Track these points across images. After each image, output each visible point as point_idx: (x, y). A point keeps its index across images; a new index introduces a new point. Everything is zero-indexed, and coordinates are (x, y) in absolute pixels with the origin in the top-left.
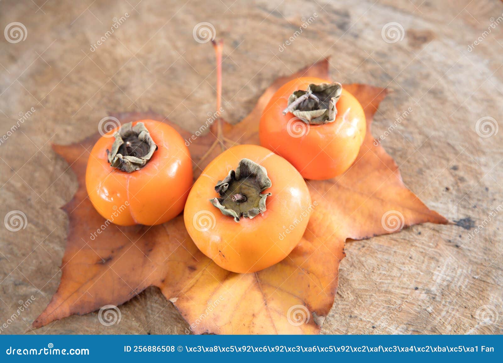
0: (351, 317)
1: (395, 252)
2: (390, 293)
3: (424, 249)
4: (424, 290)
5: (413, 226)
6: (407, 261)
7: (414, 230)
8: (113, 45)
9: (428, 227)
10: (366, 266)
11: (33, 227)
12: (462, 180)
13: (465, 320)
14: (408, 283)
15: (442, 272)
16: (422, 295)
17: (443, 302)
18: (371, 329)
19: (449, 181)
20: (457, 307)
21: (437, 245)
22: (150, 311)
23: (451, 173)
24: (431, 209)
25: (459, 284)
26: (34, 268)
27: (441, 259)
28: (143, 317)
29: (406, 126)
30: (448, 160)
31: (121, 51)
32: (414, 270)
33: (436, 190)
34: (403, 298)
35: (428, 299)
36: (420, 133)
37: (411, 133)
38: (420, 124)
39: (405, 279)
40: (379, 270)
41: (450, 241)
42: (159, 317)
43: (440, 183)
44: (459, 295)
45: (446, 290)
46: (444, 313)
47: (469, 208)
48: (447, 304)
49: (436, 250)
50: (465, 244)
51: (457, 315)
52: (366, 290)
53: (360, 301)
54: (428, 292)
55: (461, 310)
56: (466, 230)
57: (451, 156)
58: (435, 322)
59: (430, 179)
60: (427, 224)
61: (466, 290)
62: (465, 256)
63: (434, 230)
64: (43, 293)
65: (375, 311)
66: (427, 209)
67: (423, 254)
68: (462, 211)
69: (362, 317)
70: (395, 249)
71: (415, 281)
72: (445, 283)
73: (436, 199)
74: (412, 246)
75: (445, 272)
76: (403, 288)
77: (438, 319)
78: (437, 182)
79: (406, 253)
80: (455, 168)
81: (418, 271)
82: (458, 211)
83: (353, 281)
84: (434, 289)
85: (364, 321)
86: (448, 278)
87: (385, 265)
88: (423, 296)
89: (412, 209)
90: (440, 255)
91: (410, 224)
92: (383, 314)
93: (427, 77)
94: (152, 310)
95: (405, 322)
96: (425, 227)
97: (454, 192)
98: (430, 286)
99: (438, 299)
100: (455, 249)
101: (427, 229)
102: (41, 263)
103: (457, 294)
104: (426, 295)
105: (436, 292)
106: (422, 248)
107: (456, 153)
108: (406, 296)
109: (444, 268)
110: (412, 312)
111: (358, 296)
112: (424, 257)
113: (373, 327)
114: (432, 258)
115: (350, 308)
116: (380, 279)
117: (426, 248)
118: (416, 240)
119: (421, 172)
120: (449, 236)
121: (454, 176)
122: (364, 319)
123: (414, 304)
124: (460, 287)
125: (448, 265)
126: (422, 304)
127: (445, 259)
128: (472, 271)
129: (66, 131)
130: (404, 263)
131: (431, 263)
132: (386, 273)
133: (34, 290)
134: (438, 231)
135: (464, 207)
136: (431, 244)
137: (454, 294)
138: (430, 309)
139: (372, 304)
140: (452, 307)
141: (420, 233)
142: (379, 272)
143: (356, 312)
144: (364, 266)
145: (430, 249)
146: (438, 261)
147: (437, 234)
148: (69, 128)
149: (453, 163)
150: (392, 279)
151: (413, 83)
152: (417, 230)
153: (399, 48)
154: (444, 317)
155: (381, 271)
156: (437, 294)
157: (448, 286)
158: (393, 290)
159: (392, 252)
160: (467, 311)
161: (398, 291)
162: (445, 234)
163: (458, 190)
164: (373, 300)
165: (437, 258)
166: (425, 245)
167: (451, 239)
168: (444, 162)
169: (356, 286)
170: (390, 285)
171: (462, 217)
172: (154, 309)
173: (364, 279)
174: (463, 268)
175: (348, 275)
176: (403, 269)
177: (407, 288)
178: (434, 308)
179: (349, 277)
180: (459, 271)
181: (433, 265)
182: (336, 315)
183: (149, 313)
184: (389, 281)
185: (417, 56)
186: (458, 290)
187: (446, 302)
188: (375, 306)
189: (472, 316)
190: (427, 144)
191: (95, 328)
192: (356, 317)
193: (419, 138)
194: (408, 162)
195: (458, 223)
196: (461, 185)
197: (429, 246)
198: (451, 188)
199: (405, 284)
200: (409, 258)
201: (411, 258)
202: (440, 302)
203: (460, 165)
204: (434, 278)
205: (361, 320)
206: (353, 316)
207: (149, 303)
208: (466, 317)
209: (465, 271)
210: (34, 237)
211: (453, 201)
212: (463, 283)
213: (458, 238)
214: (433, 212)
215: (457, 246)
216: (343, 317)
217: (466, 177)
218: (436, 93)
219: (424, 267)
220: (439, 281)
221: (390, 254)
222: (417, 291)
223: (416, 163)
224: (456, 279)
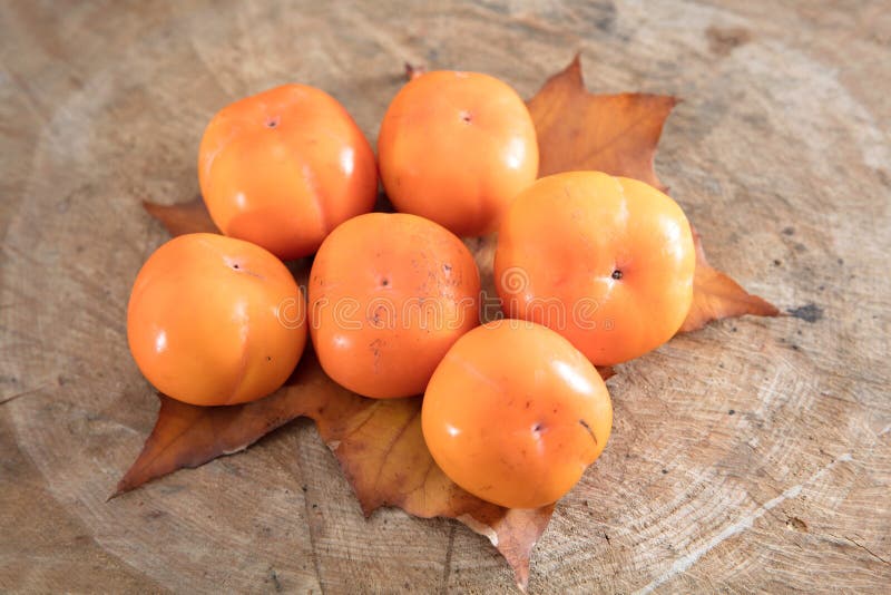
0: (628, 456)
1: (696, 358)
2: (690, 419)
3: (743, 353)
4: (744, 414)
5: (724, 319)
6: (716, 372)
7: (726, 325)
8: (237, 60)
9: (748, 320)
10: (651, 380)
11: (115, 333)
12: (800, 248)
13: (811, 458)
14: (719, 403)
15: (772, 386)
16: (741, 422)
17: (775, 432)
18: (662, 474)
19: (779, 251)
20: (797, 438)
21: (763, 346)
22: (306, 457)
23: (783, 240)
24: (751, 293)
25: (800, 403)
26: (118, 395)
27: (770, 367)
28: (294, 465)
29: (709, 171)
30: (777, 220)
31: (249, 69)
32: (726, 384)
33: (760, 265)
34: (711, 427)
35: (750, 427)
36: (733, 181)
37: (717, 181)
38: (731, 167)
39: (713, 399)
40: (671, 385)
41: (783, 340)
42: (320, 464)
43: (765, 254)
44: (800, 420)
45: (779, 412)
46: (776, 448)
47: (812, 291)
48: (781, 434)
49: (762, 354)
50: (807, 344)
51: (798, 449)
52: (650, 416)
53: (642, 432)
54: (751, 417)
55: (805, 442)
56: (809, 324)
57: (782, 214)
58: (763, 462)
59: (750, 248)
60: (747, 316)
61: (812, 413)
62: (808, 362)
63: (757, 324)
64: (133, 431)
65: (666, 448)
66: (746, 293)
67: (742, 360)
68: (802, 295)
69: (645, 456)
70: (697, 353)
71: (730, 401)
72: (778, 403)
73: (760, 278)
74: (723, 348)
75: (776, 386)
76: (709, 412)
77: (768, 456)
78: (761, 253)
79: (714, 359)
80: (789, 232)
81: (734, 386)
82: (795, 294)
83: (631, 403)
84: (759, 412)
85: (649, 463)
86: (782, 396)
87: (679, 378)
88: (743, 423)
89: (721, 296)
90: (769, 362)
91: (718, 316)
92: (680, 451)
93: (741, 96)
94: (308, 455)
95: (714, 463)
96: (742, 321)
97: (788, 268)
98: (754, 409)
99: (766, 426)
100: (793, 352)
101: (746, 323)
102: (128, 386)
103: (797, 419)
104: (746, 422)
105: (762, 417)
106: (739, 351)
107: (790, 209)
108: (715, 425)
109: (776, 381)
110: (726, 447)
111: (638, 426)
112: (743, 365)
113: (665, 472)
114: (756, 367)
115: (626, 444)
116: (674, 399)
117: (746, 351)
118: (728, 339)
119: (734, 238)
120: (782, 332)
121: (788, 243)
122: (649, 459)
123: (727, 435)
124: (802, 408)
125: (780, 376)
126: (741, 435)
127: (776, 367)
128: (820, 384)
129: (165, 190)
130: (710, 375)
131: (754, 374)
132: (682, 389)
133: (119, 427)
134: (764, 326)
135: (805, 289)
136: (753, 346)
137: (792, 420)
138: (754, 443)
139: (661, 437)
140: (789, 438)
141: (735, 330)
142: (671, 389)
143: (635, 449)
144: (646, 380)
145: (753, 353)
146: (764, 370)
147: (763, 330)
148: (170, 185)
149: (787, 224)
150: (693, 400)
151: (720, 108)
152: (731, 325)
153: (696, 55)
154: (777, 453)
155: (675, 387)
156: (766, 419)
157: (782, 407)
158: (694, 415)
159: (692, 359)
160: (814, 444)
161: (702, 416)
162: (775, 330)
163: (795, 264)
164: (663, 430)
165: (763, 365)
166: (743, 347)
167: (784, 337)
168: (771, 223)
169: (634, 409)
170: (690, 409)
171: (802, 304)
172: (312, 452)
173: (647, 399)
174: (805, 380)
175: (621, 394)
176: (709, 382)
177: (717, 412)
178: (761, 441)
179: (623, 398)
180: (799, 385)
181: (757, 375)
182: (604, 455)
183: (304, 459)
184: (687, 402)
185: (725, 66)
186: (798, 414)
187: (779, 431)
188: (666, 441)
189: (821, 451)
190: (744, 196)
191: (218, 483)
192: (636, 456)
193: (729, 190)
194: (714, 224)
195: (796, 313)
196: (800, 257)
197: (751, 349)
198: (783, 261)
199: (713, 405)
200: (718, 368)
201: (721, 366)
202: (771, 432)
203: (797, 227)
204: (760, 395)
205: (644, 461)
206: (630, 454)
207: (303, 443)
208: (812, 452)
209: (808, 385)
210: (118, 349)
211: (787, 280)
212: (806, 403)
213: (796, 335)
214: (755, 297)
215: (795, 348)
216: (615, 456)
217: (806, 244)
218: (756, 121)
219: (743, 379)
220: (767, 400)
221: (688, 362)
222: (733, 416)
223: (727, 225)
224: (794, 397)
